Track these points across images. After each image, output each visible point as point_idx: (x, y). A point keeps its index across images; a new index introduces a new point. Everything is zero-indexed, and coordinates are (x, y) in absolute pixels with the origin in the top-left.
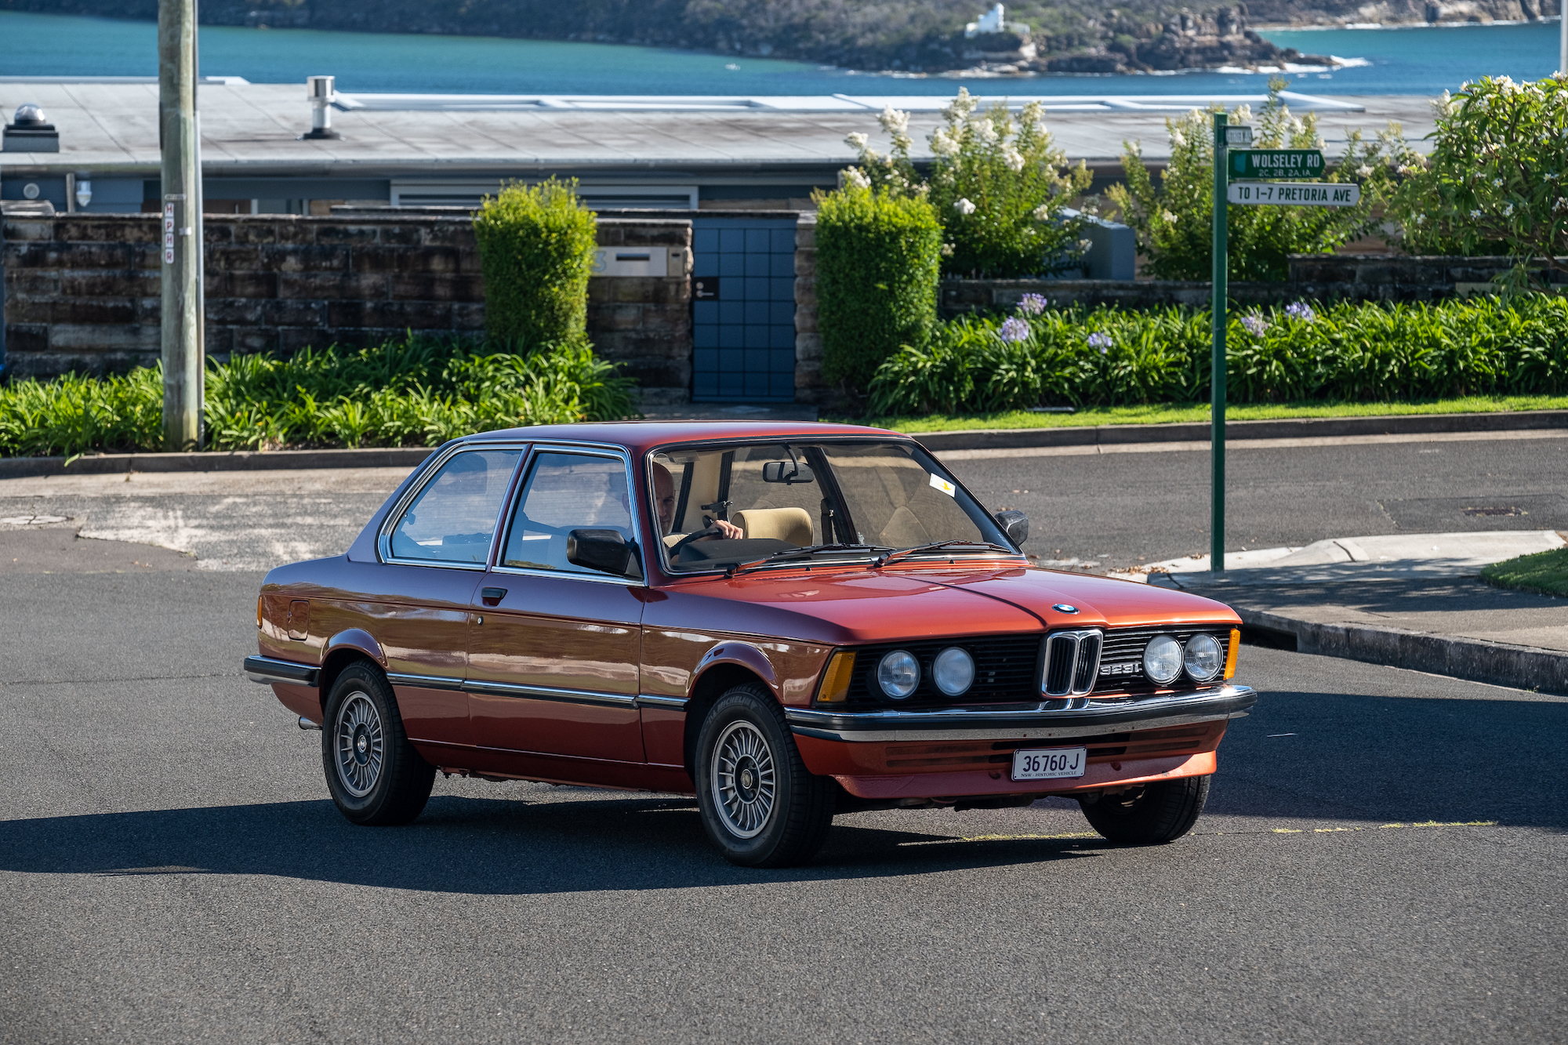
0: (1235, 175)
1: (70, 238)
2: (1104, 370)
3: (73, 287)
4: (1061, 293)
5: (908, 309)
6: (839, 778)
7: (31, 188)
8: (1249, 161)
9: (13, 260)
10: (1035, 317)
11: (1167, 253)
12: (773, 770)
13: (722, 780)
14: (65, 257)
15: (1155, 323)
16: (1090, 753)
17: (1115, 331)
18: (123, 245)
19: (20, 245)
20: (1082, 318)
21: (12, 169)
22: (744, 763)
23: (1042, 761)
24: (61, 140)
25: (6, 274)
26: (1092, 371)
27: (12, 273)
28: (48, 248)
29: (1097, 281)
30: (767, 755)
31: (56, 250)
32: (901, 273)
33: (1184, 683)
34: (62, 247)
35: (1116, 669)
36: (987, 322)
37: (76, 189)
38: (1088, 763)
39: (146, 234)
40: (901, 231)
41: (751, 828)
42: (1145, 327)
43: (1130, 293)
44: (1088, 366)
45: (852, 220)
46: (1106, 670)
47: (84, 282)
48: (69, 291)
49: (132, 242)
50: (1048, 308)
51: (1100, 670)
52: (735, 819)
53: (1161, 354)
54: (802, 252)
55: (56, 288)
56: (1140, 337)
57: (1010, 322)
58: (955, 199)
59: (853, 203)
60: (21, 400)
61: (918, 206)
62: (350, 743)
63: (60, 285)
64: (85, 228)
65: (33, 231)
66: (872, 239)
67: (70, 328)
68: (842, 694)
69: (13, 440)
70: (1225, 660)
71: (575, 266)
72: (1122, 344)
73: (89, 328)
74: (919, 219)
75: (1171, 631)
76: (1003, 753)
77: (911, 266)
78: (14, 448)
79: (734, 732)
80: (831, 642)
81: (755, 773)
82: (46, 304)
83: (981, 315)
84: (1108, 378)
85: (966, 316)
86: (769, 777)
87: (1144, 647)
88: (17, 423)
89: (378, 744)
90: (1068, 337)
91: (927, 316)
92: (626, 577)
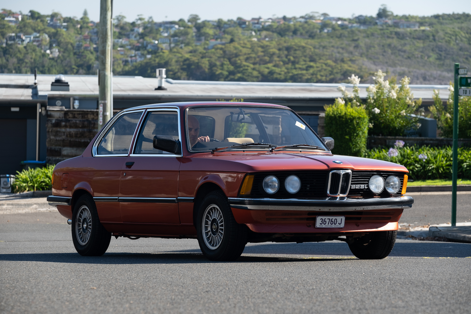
0: (461, 85)
1: (69, 118)
2: (424, 167)
3: (70, 135)
4: (410, 142)
5: (356, 145)
6: (248, 225)
7: (58, 102)
8: (467, 81)
9: (50, 125)
10: (400, 148)
11: (448, 128)
12: (223, 223)
13: (206, 228)
14: (68, 124)
15: (443, 151)
16: (346, 219)
17: (429, 154)
18: (88, 120)
19: (52, 120)
20: (417, 149)
21: (52, 96)
22: (214, 221)
23: (327, 221)
24: (70, 87)
25: (47, 130)
26: (420, 167)
27: (49, 129)
28: (62, 121)
29: (423, 138)
30: (222, 217)
31: (64, 122)
32: (354, 133)
33: (385, 194)
34: (67, 121)
35: (357, 187)
36: (384, 150)
37: (74, 103)
38: (345, 223)
39: (95, 116)
40: (354, 118)
41: (216, 246)
42: (439, 153)
43: (435, 142)
44: (418, 166)
45: (337, 114)
46: (353, 187)
47: (74, 133)
48: (68, 136)
49: (90, 119)
50: (405, 146)
51: (351, 187)
52: (210, 243)
53: (444, 162)
54: (320, 126)
55: (64, 135)
56: (437, 156)
57: (391, 149)
58: (373, 108)
59: (338, 108)
60: (49, 172)
61: (360, 110)
62: (81, 226)
63: (66, 134)
64: (75, 114)
65: (57, 115)
66: (344, 121)
67: (69, 149)
68: (249, 192)
69: (46, 185)
70: (402, 187)
71: (240, 129)
72: (431, 158)
73: (75, 149)
74: (361, 114)
75: (379, 173)
76: (312, 217)
77: (358, 130)
78: (46, 188)
79: (210, 209)
80: (245, 172)
81: (217, 224)
82: (61, 140)
83: (382, 148)
84: (425, 170)
85: (377, 148)
86: (222, 225)
87: (369, 179)
88: (48, 179)
89: (90, 225)
90: (412, 156)
91: (363, 148)
92: (176, 154)
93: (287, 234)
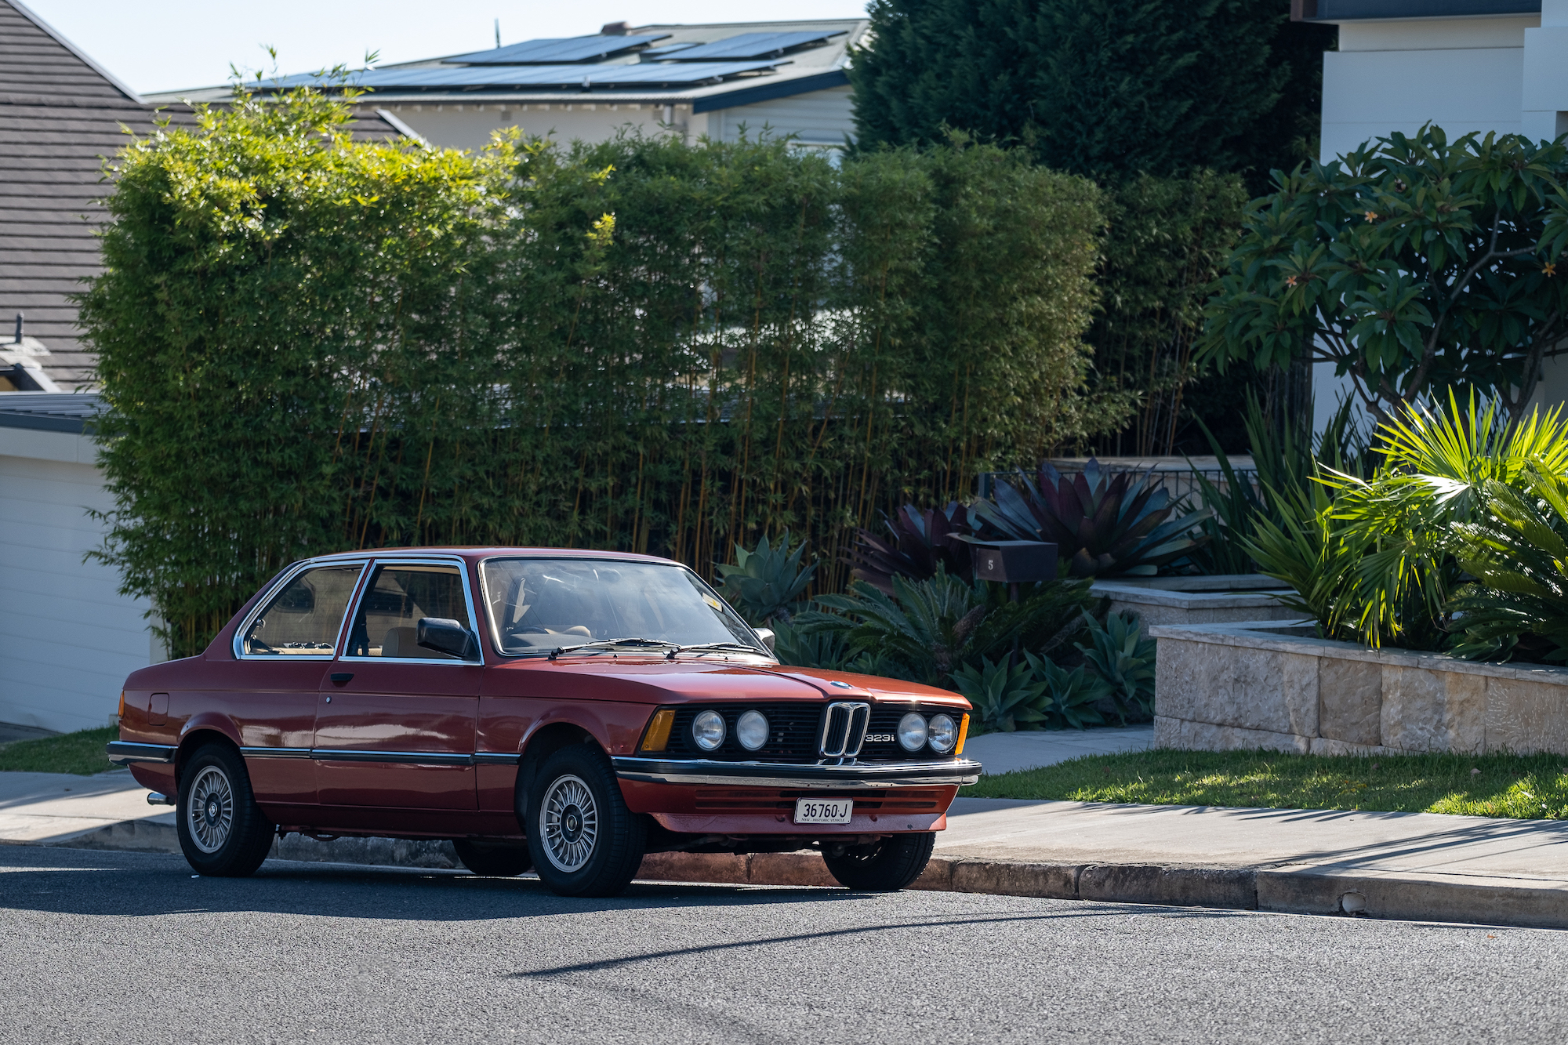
6: (658, 816)
12: (595, 811)
13: (550, 818)
16: (855, 805)
22: (571, 809)
23: (819, 809)
33: (926, 753)
35: (878, 738)
38: (853, 813)
41: (575, 864)
46: (871, 738)
51: (866, 737)
62: (202, 806)
68: (663, 745)
70: (957, 737)
75: (918, 709)
76: (786, 801)
79: (560, 786)
80: (655, 702)
81: (579, 818)
86: (592, 818)
87: (899, 722)
89: (228, 813)
92: (464, 659)
93: (732, 835)
